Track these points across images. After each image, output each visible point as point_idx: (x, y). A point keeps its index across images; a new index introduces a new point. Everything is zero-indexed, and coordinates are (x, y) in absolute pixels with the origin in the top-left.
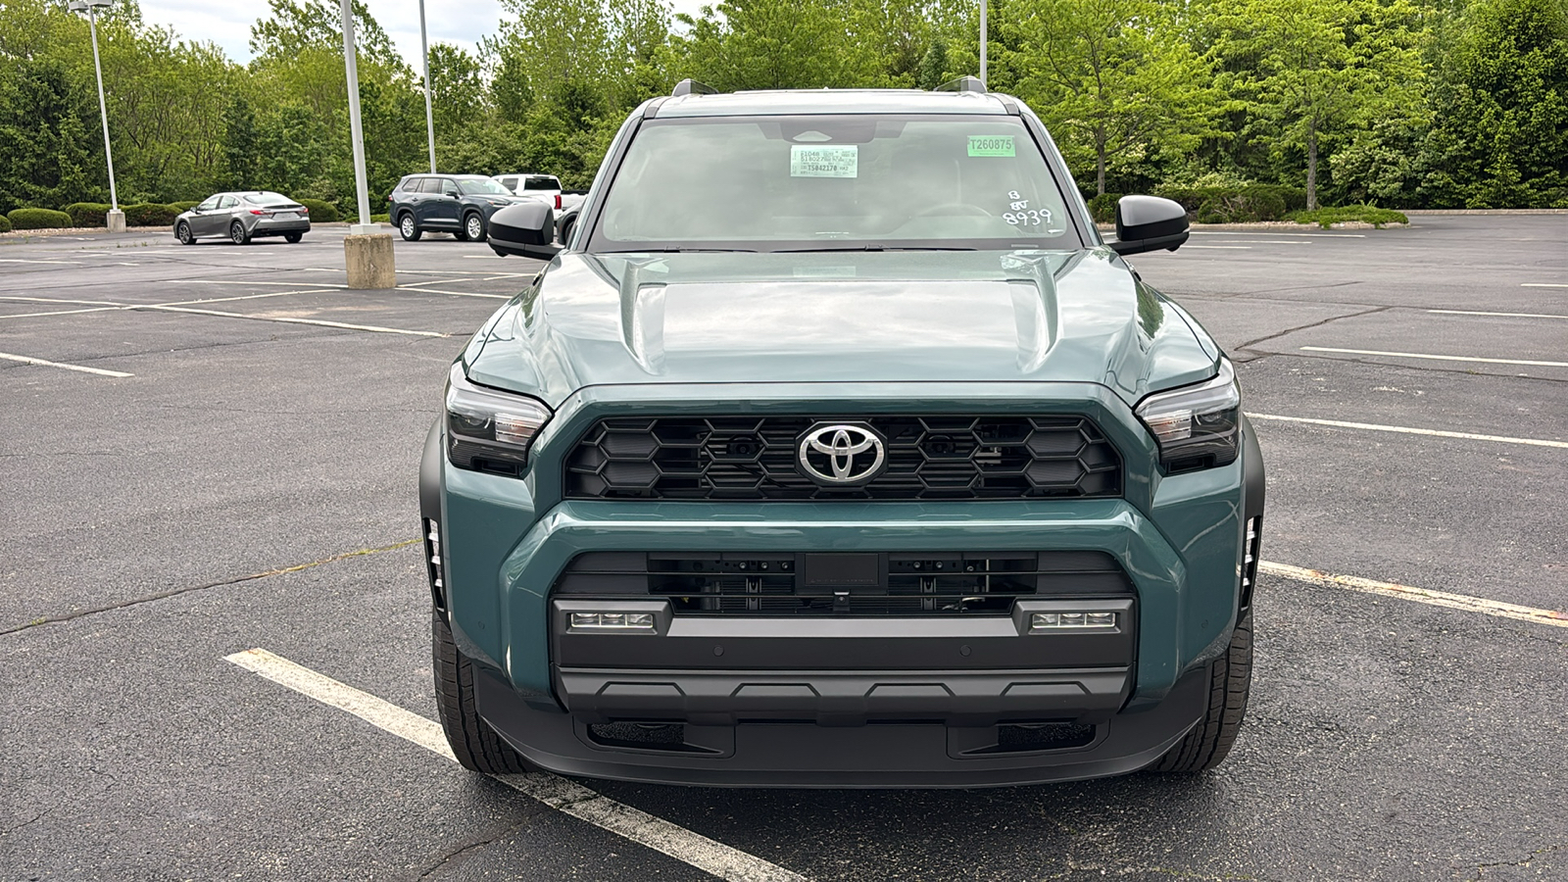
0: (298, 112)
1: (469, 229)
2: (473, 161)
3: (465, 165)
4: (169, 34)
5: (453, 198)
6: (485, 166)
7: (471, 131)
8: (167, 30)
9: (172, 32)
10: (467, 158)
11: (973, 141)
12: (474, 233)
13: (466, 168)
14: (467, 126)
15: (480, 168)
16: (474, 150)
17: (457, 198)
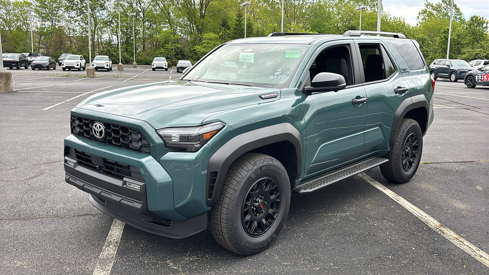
0: (422, 39)
1: (452, 77)
2: (479, 55)
3: (476, 56)
4: (388, 15)
5: (448, 67)
6: (483, 57)
7: (481, 44)
8: (387, 14)
9: (389, 14)
10: (477, 54)
11: (288, 52)
12: (453, 79)
13: (476, 57)
14: (480, 43)
15: (482, 57)
16: (481, 51)
17: (449, 67)
